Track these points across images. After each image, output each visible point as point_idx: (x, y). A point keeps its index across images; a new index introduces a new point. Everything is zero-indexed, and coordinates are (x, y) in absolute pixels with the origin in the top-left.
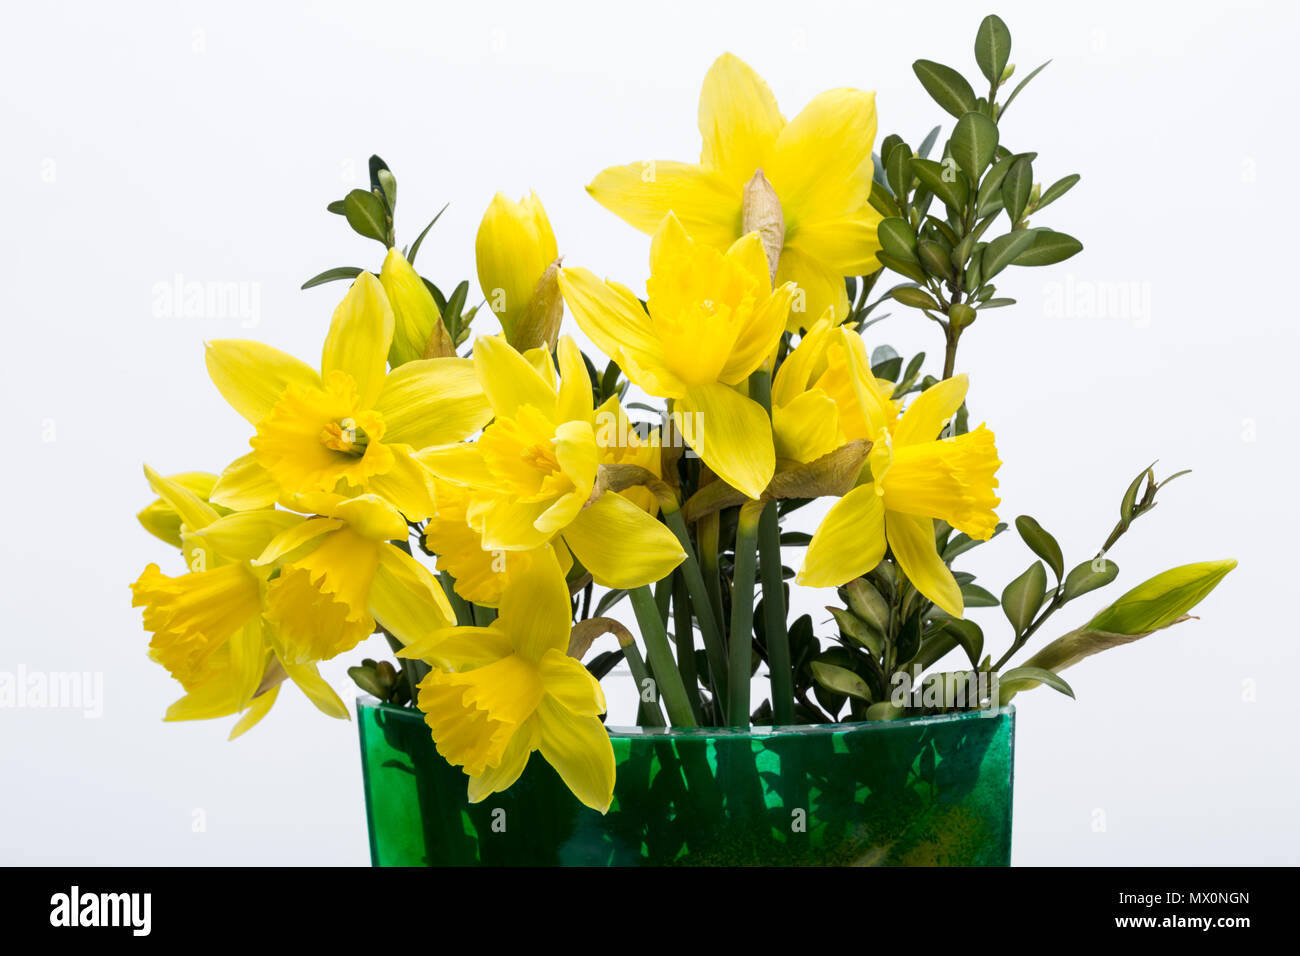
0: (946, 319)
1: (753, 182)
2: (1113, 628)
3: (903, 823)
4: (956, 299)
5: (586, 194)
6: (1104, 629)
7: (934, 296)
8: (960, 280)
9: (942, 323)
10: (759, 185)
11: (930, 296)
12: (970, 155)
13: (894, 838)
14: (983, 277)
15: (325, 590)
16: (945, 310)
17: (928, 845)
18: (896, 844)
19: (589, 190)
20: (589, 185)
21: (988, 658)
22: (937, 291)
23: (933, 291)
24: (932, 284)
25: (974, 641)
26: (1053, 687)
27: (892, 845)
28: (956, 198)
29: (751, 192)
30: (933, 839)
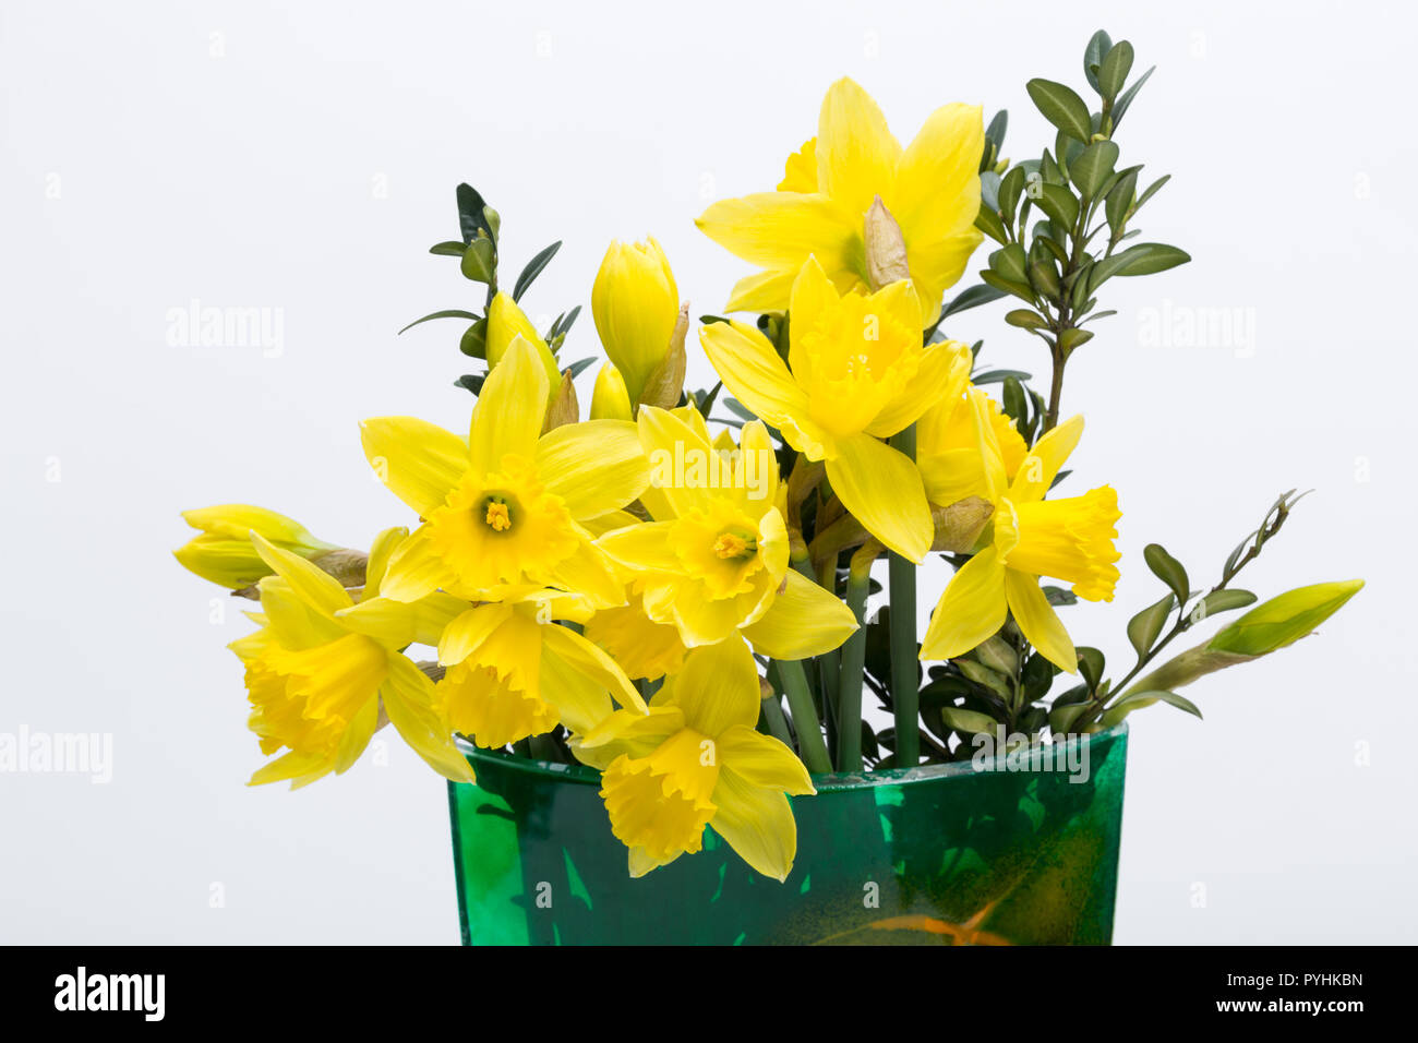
0: (1054, 337)
1: (873, 210)
2: (1237, 647)
3: (1034, 852)
4: (1063, 315)
5: (695, 229)
6: (1226, 649)
7: (1042, 314)
8: (1067, 296)
9: (1050, 341)
10: (879, 213)
11: (1038, 316)
12: (1089, 177)
13: (1026, 868)
14: (1088, 291)
15: (513, 687)
16: (1053, 327)
17: (1055, 871)
18: (1029, 874)
19: (699, 224)
20: (698, 217)
21: (1108, 682)
22: (1044, 309)
23: (1040, 310)
24: (1041, 303)
25: (1094, 665)
26: (1173, 704)
27: (1024, 875)
28: (1068, 215)
29: (873, 223)
30: (1060, 865)
